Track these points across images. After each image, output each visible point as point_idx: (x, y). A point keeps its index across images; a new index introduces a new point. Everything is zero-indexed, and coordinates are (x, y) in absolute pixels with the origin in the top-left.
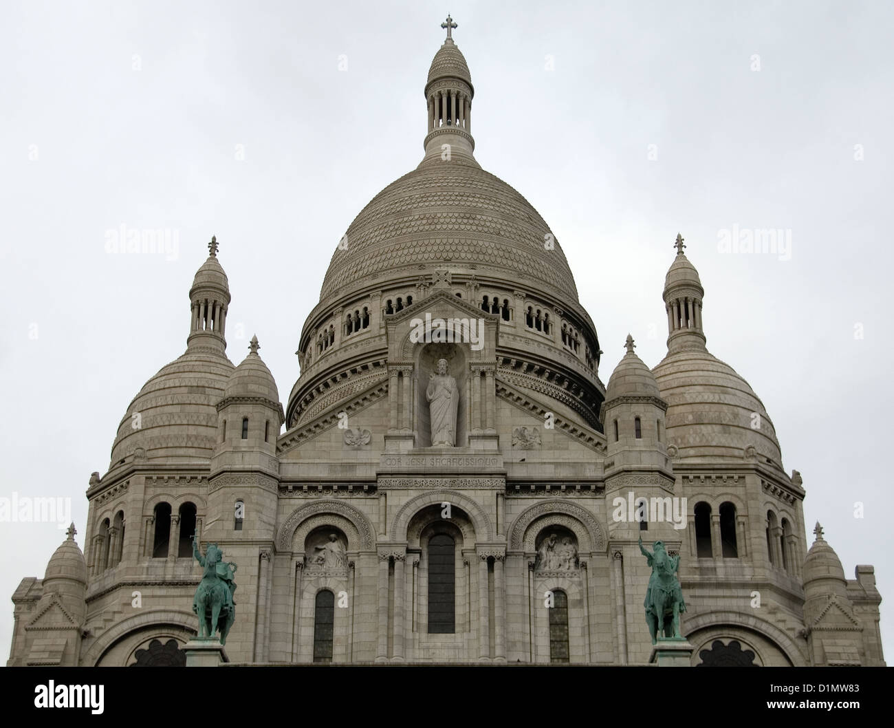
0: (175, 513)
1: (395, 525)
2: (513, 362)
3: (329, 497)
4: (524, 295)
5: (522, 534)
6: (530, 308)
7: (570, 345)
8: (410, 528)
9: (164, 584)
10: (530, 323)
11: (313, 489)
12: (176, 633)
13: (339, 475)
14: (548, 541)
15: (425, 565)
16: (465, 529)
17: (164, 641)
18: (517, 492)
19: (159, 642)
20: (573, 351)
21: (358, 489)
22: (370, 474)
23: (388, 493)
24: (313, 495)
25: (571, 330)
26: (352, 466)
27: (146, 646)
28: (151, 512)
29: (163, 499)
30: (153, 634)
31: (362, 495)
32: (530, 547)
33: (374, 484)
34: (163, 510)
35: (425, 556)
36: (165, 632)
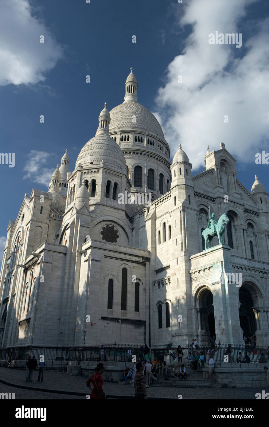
0: (112, 185)
3: (204, 200)
9: (112, 207)
11: (201, 196)
13: (205, 194)
16: (235, 219)
17: (110, 226)
18: (245, 212)
19: (109, 226)
21: (211, 199)
22: (215, 196)
23: (221, 203)
24: (200, 198)
26: (208, 192)
27: (105, 226)
29: (110, 179)
31: (211, 201)
33: (215, 199)
34: (109, 183)
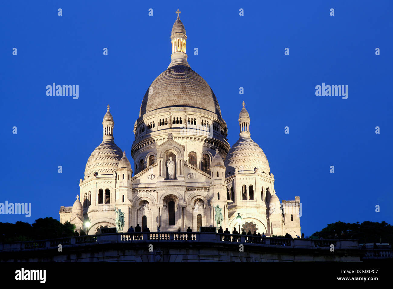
0: (104, 192)
1: (160, 200)
2: (197, 139)
3: (144, 193)
4: (201, 116)
5: (190, 201)
6: (202, 120)
7: (216, 130)
8: (164, 201)
9: (103, 211)
10: (202, 124)
11: (140, 191)
12: (107, 224)
14: (197, 202)
15: (168, 209)
16: (176, 200)
17: (104, 226)
18: (189, 190)
20: (217, 132)
22: (154, 187)
23: (158, 192)
24: (140, 193)
25: (216, 125)
27: (99, 227)
28: (98, 192)
29: (101, 188)
30: (101, 224)
31: (152, 192)
32: (192, 203)
34: (101, 191)
35: (168, 207)
36: (104, 224)
